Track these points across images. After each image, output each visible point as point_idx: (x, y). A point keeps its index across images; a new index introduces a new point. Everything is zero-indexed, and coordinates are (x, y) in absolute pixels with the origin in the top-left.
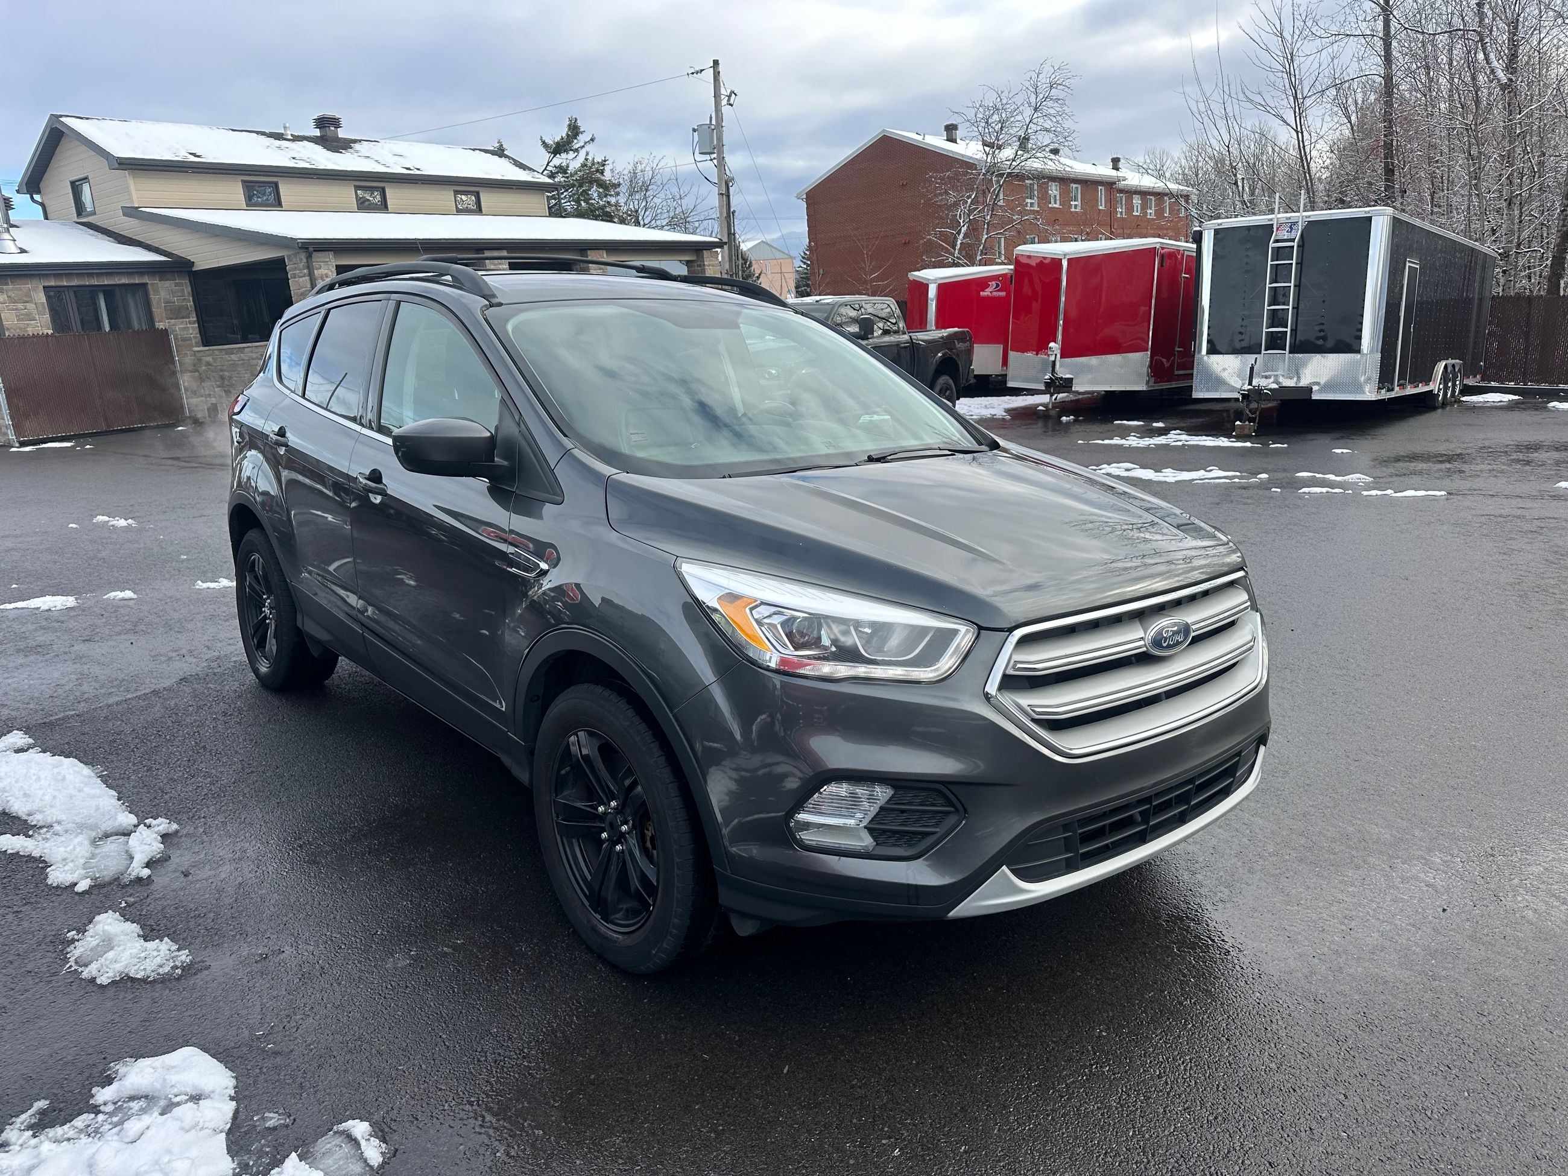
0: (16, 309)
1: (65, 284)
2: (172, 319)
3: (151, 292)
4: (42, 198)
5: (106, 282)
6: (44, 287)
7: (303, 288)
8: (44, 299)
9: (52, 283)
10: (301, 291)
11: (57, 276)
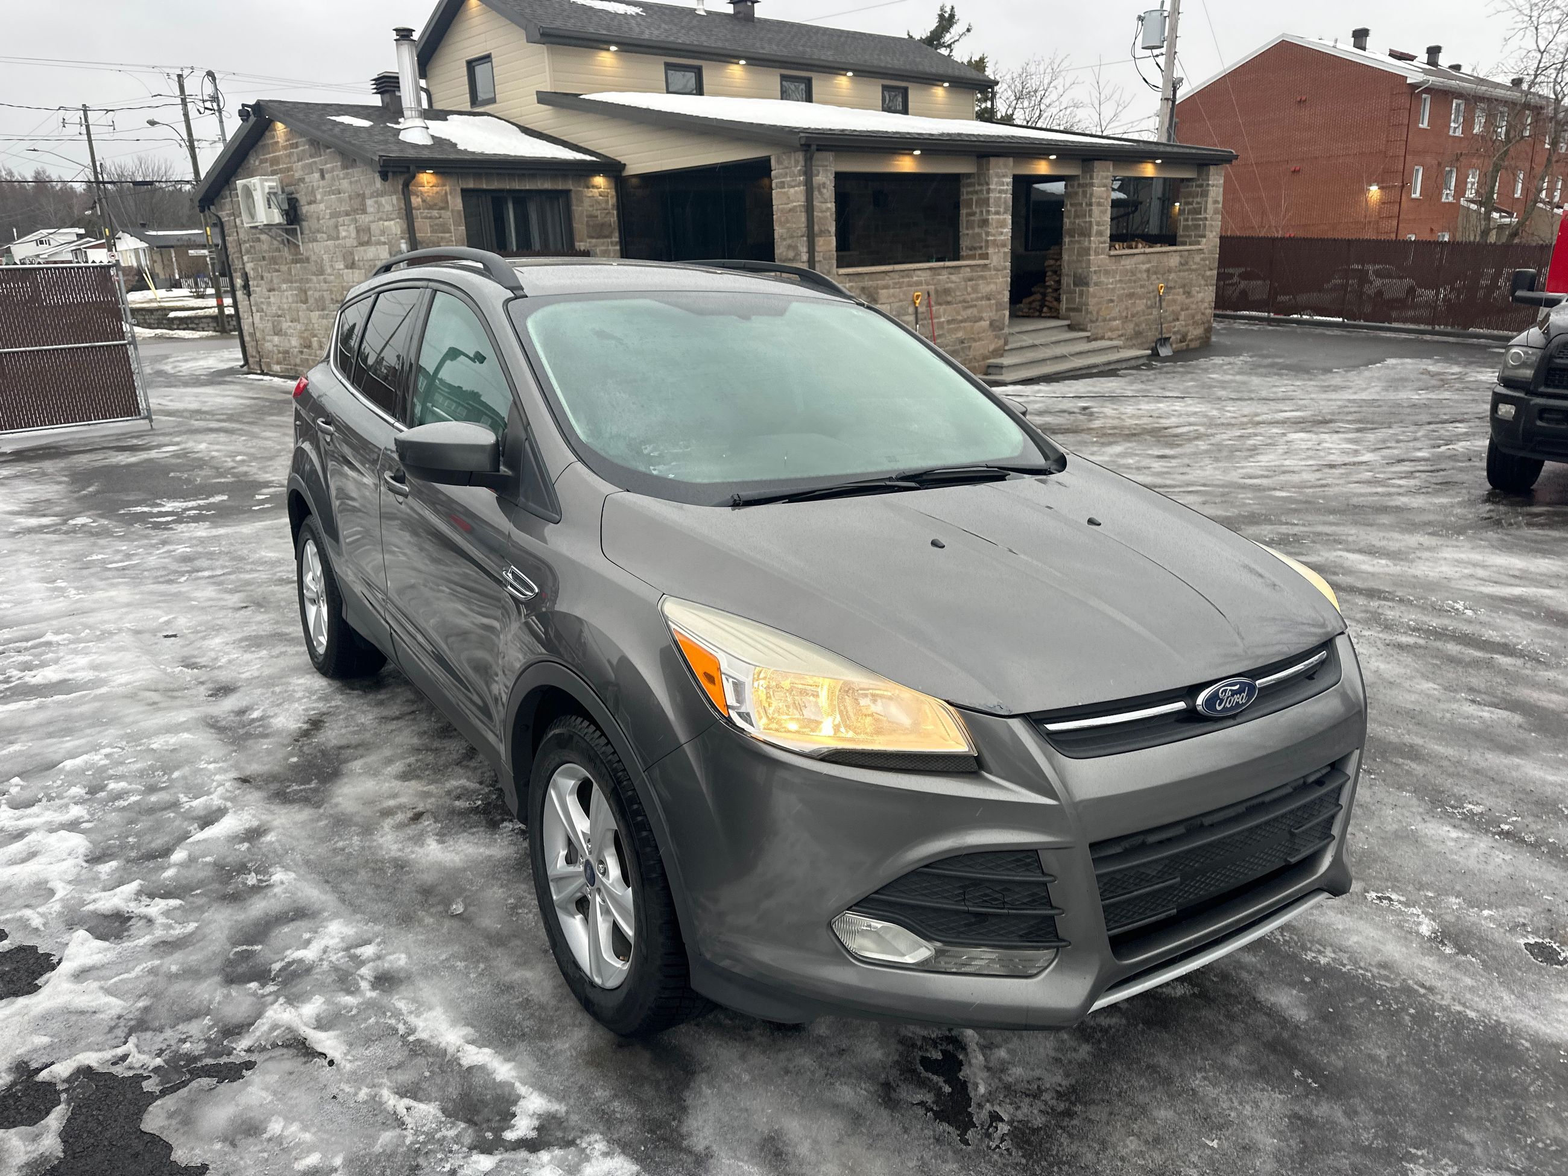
0: (431, 218)
1: (485, 187)
2: (592, 237)
3: (574, 201)
4: (427, 83)
5: (516, 185)
6: (463, 190)
7: (793, 201)
8: (460, 206)
9: (471, 185)
10: (790, 206)
11: (477, 176)
